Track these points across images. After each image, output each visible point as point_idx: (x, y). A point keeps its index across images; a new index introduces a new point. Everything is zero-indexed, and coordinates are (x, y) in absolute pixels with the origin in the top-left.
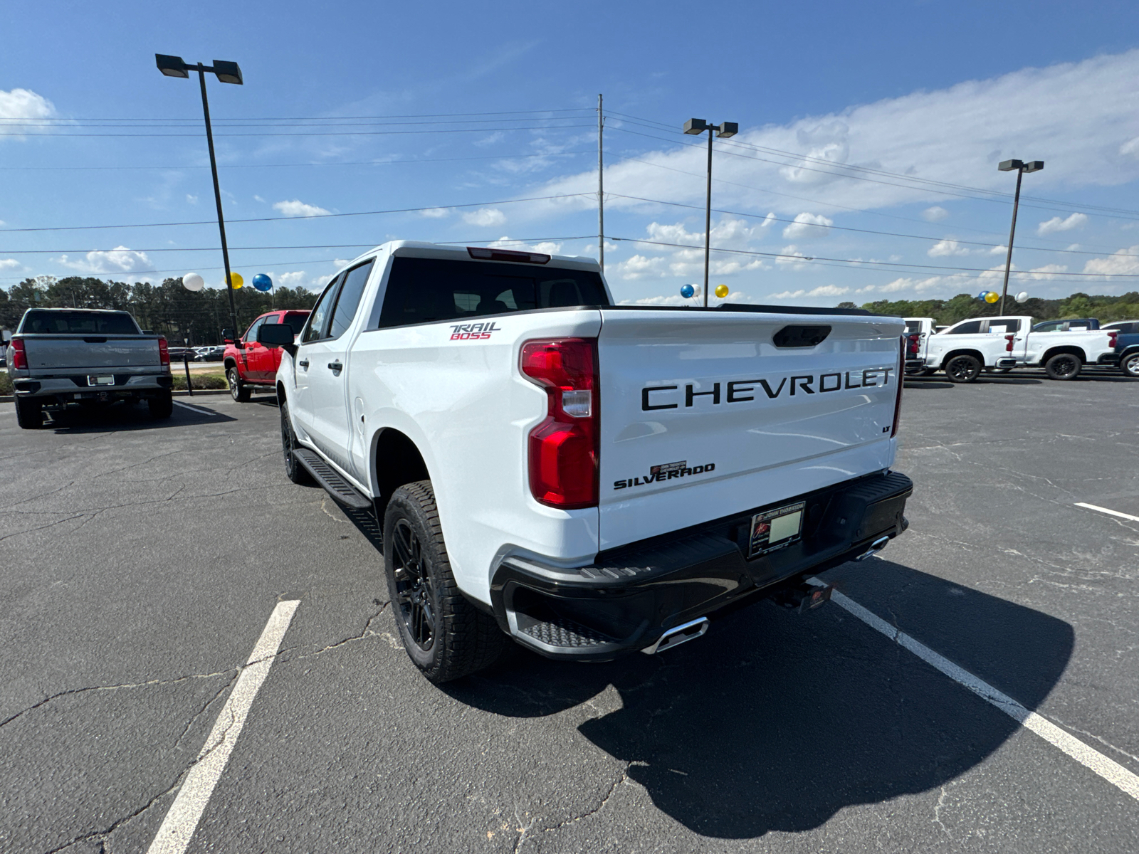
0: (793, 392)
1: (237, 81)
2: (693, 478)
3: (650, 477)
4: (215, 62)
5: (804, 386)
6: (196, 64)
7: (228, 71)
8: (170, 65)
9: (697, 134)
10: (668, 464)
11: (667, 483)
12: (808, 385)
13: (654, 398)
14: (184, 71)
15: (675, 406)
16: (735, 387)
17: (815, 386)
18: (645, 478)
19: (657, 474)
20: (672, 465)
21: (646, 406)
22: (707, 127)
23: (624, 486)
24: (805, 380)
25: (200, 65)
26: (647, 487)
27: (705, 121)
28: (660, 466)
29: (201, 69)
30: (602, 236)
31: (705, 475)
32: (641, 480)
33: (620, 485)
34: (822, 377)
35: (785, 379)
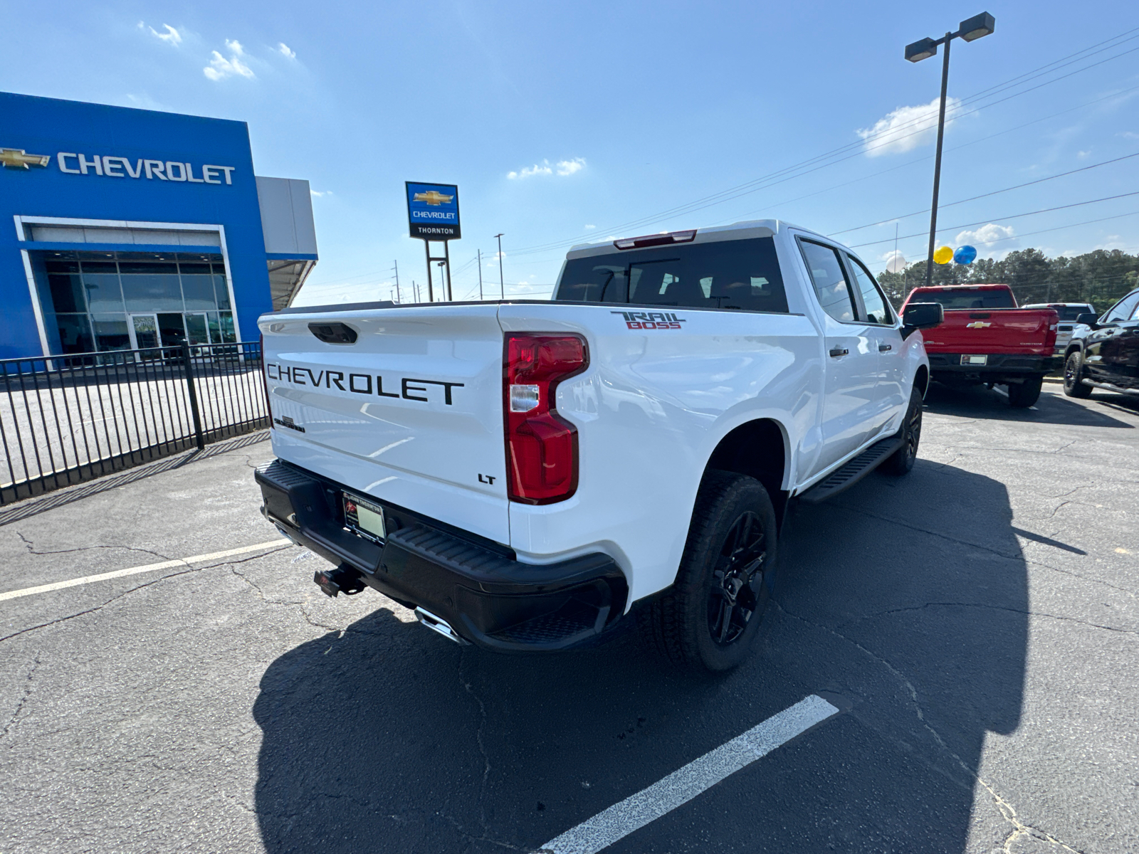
0: (328, 386)
1: (988, 31)
4: (963, 24)
5: (335, 381)
6: (943, 36)
8: (919, 49)
12: (340, 382)
14: (931, 49)
17: (345, 383)
24: (337, 376)
25: (947, 34)
28: (285, 417)
29: (948, 38)
34: (352, 376)
35: (322, 372)
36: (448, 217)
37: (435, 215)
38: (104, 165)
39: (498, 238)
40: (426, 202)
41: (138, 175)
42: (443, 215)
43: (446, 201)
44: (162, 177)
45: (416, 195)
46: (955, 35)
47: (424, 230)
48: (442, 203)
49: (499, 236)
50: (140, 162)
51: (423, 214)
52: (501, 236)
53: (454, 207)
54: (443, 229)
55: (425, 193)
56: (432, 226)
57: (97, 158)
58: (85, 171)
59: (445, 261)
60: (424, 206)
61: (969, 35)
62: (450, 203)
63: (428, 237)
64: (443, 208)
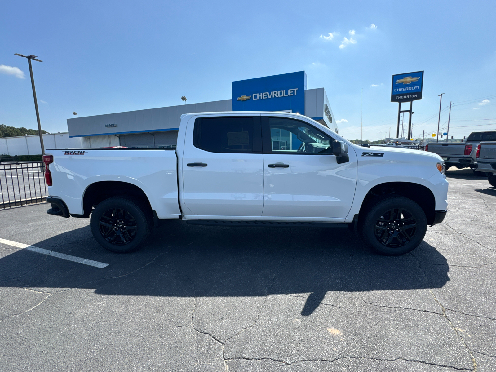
36: (415, 89)
37: (407, 89)
38: (262, 96)
39: (440, 96)
40: (403, 83)
41: (270, 97)
42: (412, 88)
43: (415, 80)
44: (277, 96)
45: (398, 81)
47: (399, 97)
48: (412, 82)
49: (441, 95)
50: (272, 92)
51: (400, 90)
52: (442, 95)
53: (420, 83)
54: (410, 96)
55: (403, 78)
56: (403, 95)
57: (261, 94)
58: (258, 98)
59: (411, 112)
60: (402, 85)
62: (417, 81)
63: (400, 101)
64: (413, 84)
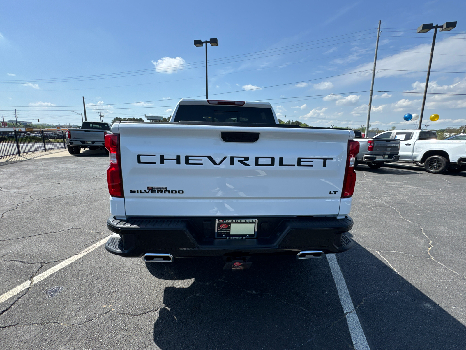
0: (231, 163)
1: (217, 45)
2: (171, 195)
3: (147, 191)
4: (210, 39)
5: (241, 161)
6: (205, 41)
7: (214, 42)
8: (198, 43)
9: (426, 32)
10: (157, 187)
11: (156, 195)
12: (245, 161)
13: (142, 159)
14: (202, 44)
15: (155, 163)
16: (190, 158)
17: (250, 162)
18: (145, 191)
19: (151, 190)
20: (159, 188)
21: (139, 162)
22: (434, 27)
23: (135, 192)
24: (242, 159)
25: (206, 41)
26: (146, 194)
27: (432, 24)
28: (152, 187)
29: (206, 42)
30: (372, 91)
31: (177, 195)
32: (143, 191)
33: (132, 191)
34: (257, 158)
35: (225, 158)
46: (208, 42)
61: (212, 44)
